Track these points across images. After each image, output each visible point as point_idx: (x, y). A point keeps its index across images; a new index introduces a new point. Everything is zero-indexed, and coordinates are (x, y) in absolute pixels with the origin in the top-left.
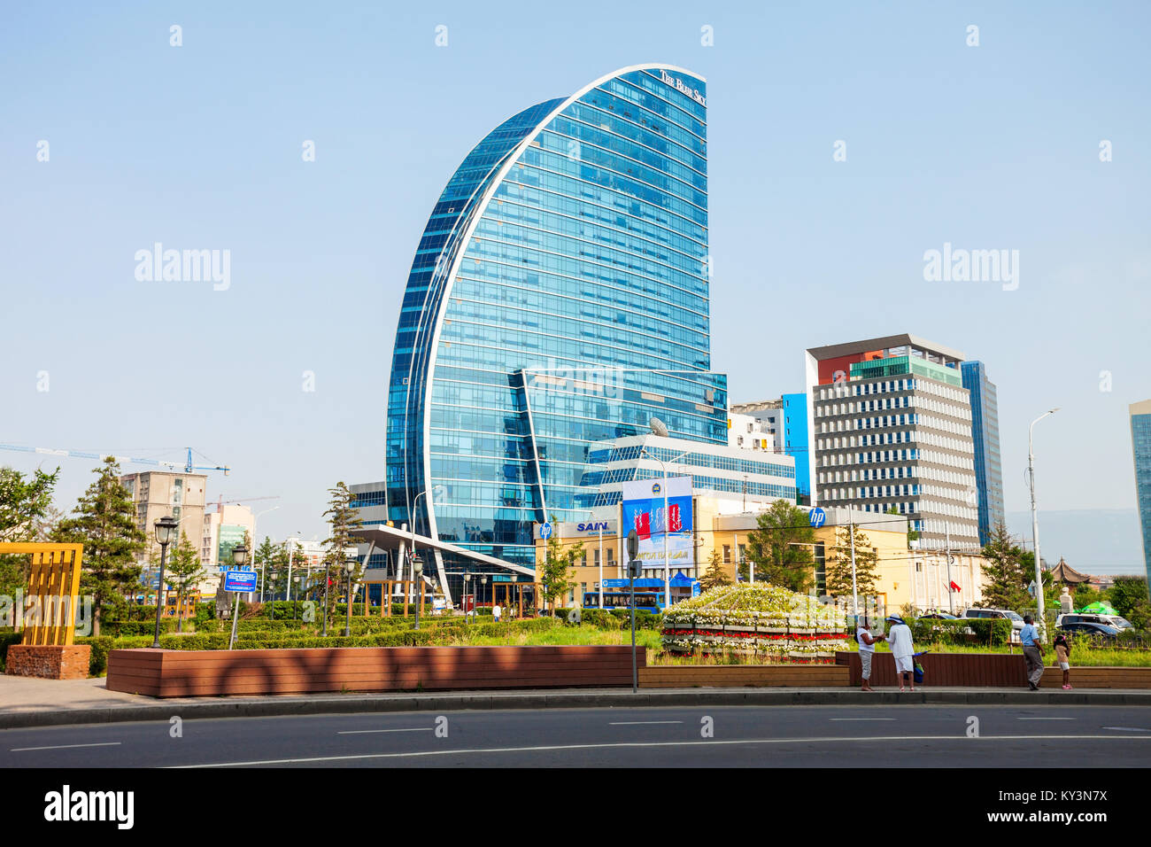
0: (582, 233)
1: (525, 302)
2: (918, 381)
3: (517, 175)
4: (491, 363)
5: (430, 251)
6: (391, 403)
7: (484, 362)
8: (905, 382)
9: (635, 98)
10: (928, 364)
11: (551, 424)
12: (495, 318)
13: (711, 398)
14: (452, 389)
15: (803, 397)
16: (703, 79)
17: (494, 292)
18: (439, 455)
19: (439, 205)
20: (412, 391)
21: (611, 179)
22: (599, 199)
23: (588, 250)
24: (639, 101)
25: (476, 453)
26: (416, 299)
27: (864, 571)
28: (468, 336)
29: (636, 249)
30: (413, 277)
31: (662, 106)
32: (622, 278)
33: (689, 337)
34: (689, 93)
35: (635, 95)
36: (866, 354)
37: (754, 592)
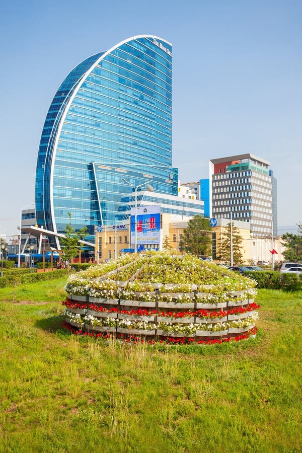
0: (119, 106)
1: (94, 134)
2: (253, 172)
3: (91, 79)
4: (80, 160)
5: (54, 112)
6: (37, 176)
7: (76, 159)
8: (248, 172)
9: (142, 50)
10: (257, 166)
11: (105, 185)
12: (81, 141)
13: (172, 178)
14: (62, 170)
15: (208, 180)
16: (171, 45)
17: (81, 129)
18: (57, 197)
19: (58, 92)
20: (46, 171)
21: (132, 84)
22: (126, 92)
23: (121, 114)
24: (144, 51)
25: (73, 197)
26: (48, 131)
27: (236, 244)
28: (69, 148)
29: (142, 114)
30: (46, 122)
31: (154, 55)
32: (136, 126)
33: (163, 153)
34: (165, 49)
35: (142, 48)
36: (233, 162)
37: (160, 259)
